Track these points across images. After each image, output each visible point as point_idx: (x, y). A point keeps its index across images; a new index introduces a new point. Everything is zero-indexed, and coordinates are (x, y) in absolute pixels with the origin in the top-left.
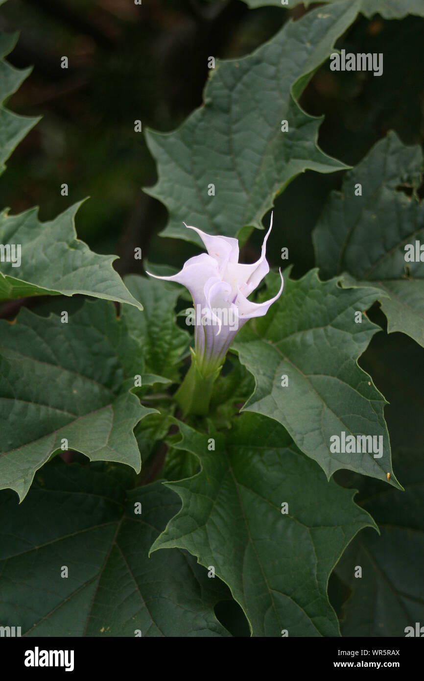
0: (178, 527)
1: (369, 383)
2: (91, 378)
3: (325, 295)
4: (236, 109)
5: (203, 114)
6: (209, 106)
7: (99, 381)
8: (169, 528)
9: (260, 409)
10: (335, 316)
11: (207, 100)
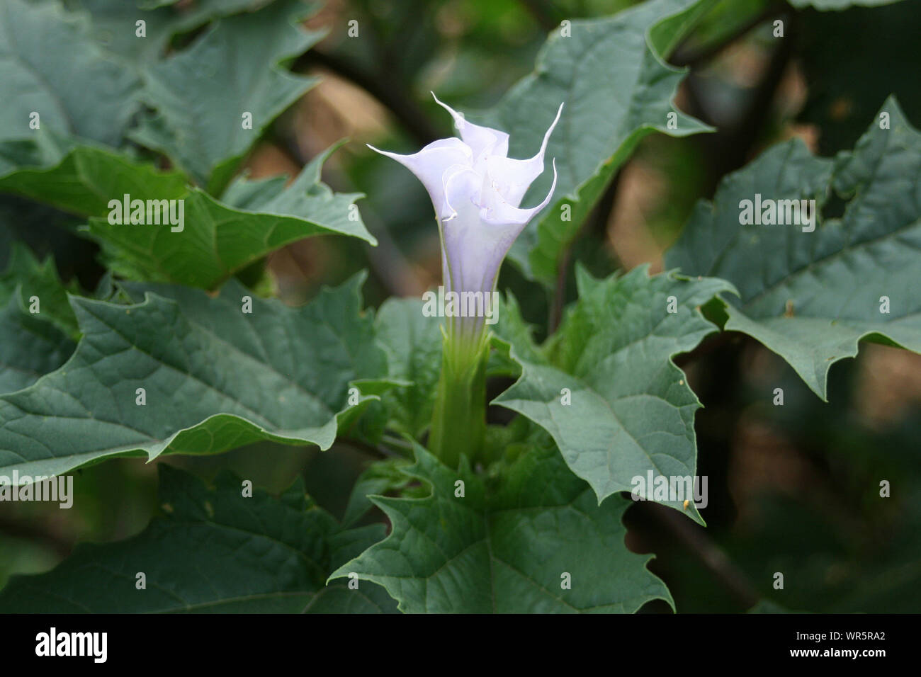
0: (380, 561)
1: (681, 382)
2: (313, 393)
3: (652, 295)
4: (581, 85)
5: (534, 86)
6: (544, 78)
7: (323, 400)
8: (365, 556)
9: (522, 407)
10: (660, 321)
11: (541, 68)
